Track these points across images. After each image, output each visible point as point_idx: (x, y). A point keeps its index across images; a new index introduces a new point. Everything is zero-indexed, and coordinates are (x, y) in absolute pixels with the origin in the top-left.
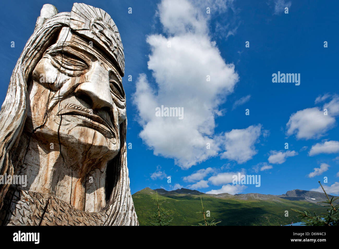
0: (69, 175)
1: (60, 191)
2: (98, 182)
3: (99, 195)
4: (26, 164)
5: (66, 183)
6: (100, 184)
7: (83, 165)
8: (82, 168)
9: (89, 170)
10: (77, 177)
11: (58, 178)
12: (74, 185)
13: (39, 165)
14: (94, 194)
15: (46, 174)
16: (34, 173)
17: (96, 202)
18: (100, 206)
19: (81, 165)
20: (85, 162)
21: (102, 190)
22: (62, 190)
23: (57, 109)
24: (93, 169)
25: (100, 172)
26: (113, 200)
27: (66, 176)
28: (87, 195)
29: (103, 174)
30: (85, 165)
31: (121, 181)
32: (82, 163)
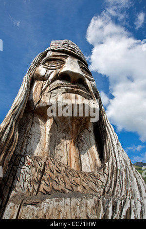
0: (63, 139)
1: (58, 155)
2: (89, 142)
3: (92, 153)
4: (31, 135)
5: (62, 147)
6: (90, 143)
7: (72, 126)
8: (72, 129)
9: (79, 132)
10: (70, 139)
11: (55, 142)
12: (68, 147)
13: (40, 134)
14: (88, 154)
15: (45, 139)
16: (37, 140)
17: (91, 162)
18: (95, 165)
19: (71, 127)
20: (74, 123)
21: (94, 149)
22: (60, 154)
23: (48, 89)
24: (82, 131)
25: (88, 132)
26: (107, 157)
27: (62, 140)
28: (82, 156)
29: (91, 133)
30: (74, 126)
31: (109, 137)
32: (71, 124)
